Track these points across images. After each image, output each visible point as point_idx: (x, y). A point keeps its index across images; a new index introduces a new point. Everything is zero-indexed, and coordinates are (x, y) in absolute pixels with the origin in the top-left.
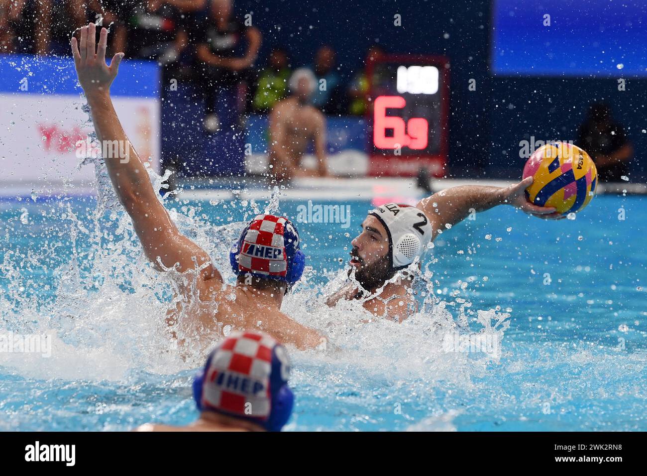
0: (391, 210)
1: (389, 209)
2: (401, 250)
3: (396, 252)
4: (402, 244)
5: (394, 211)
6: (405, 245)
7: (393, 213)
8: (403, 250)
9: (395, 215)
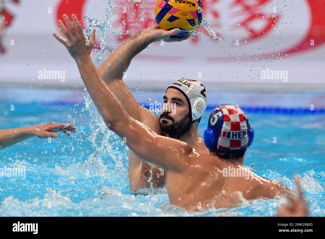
0: (185, 84)
1: (184, 83)
2: (197, 109)
3: (194, 111)
4: (197, 105)
5: (187, 84)
6: (199, 106)
7: (187, 86)
8: (198, 109)
9: (189, 87)
